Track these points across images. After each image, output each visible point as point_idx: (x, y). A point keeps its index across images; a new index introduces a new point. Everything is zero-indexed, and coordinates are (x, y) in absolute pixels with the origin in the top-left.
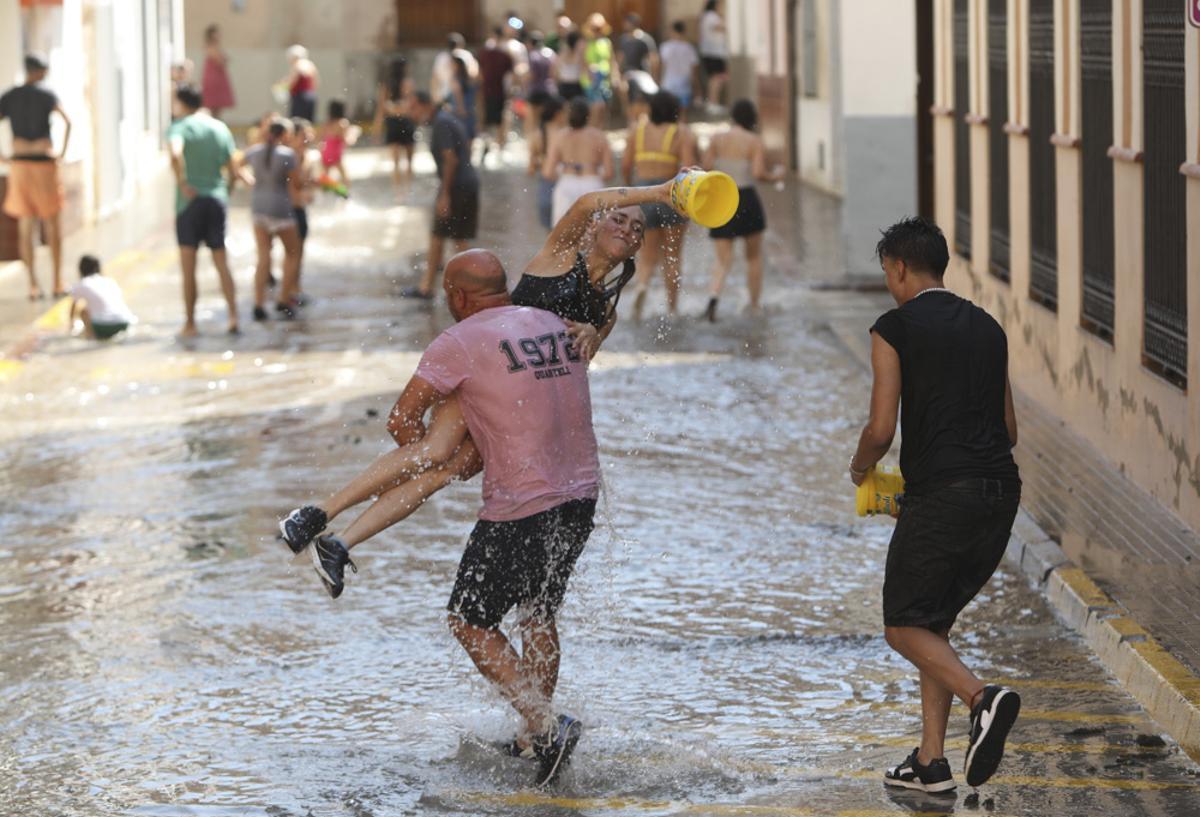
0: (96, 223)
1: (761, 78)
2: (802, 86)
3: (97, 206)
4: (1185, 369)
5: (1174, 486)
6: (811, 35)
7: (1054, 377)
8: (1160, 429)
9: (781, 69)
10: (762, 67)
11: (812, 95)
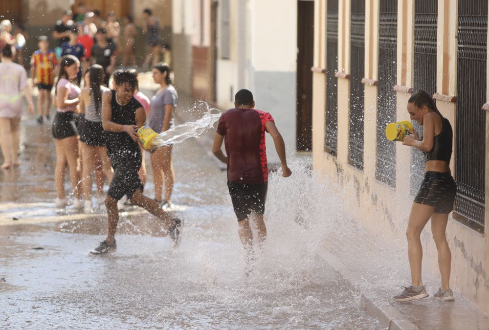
1: (195, 48)
2: (220, 53)
4: (483, 222)
5: (475, 289)
6: (226, 24)
7: (392, 224)
8: (465, 255)
9: (207, 42)
10: (195, 41)
11: (226, 58)
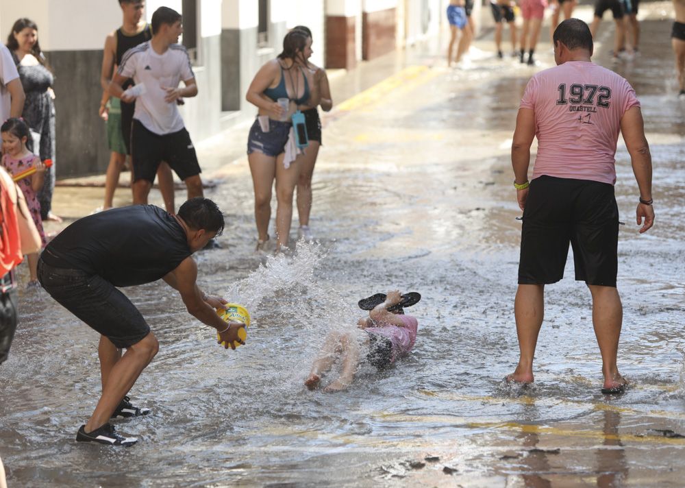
0: (404, 48)
3: (406, 37)
